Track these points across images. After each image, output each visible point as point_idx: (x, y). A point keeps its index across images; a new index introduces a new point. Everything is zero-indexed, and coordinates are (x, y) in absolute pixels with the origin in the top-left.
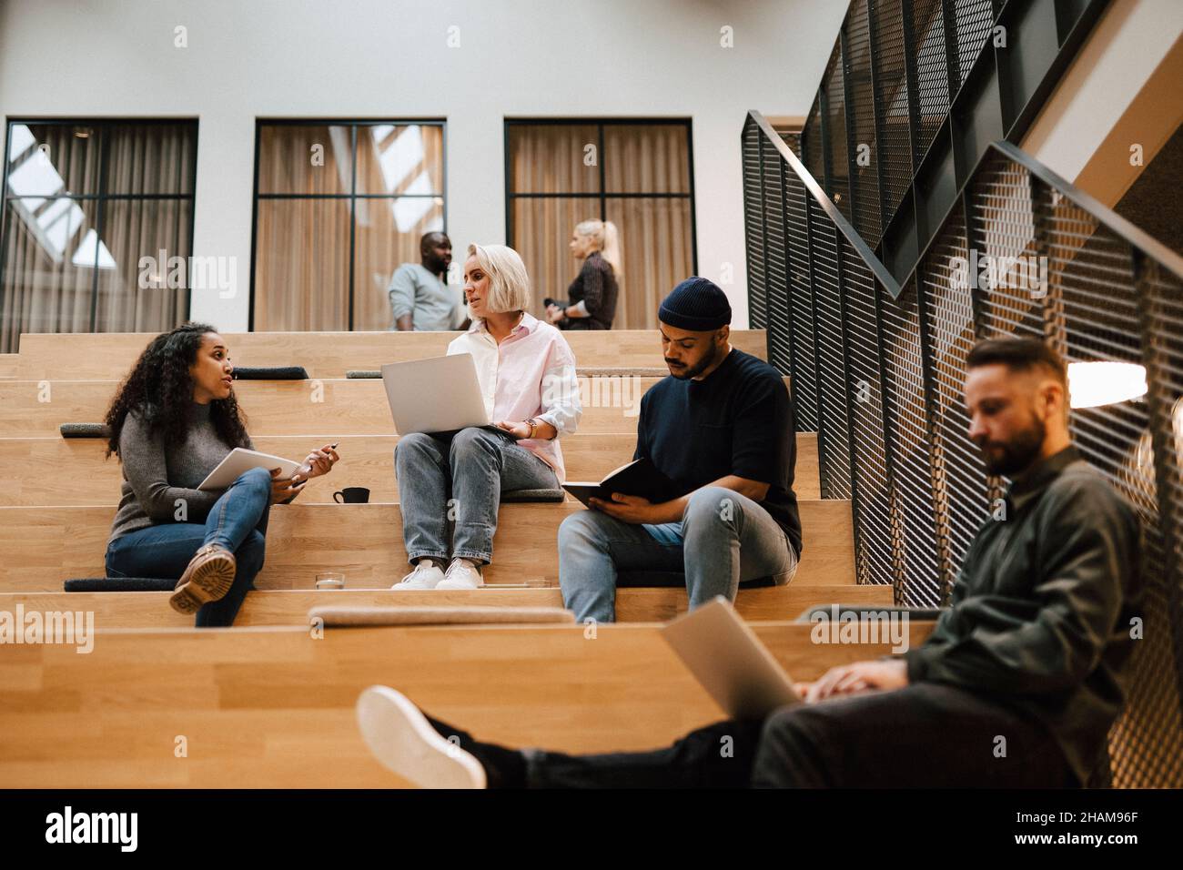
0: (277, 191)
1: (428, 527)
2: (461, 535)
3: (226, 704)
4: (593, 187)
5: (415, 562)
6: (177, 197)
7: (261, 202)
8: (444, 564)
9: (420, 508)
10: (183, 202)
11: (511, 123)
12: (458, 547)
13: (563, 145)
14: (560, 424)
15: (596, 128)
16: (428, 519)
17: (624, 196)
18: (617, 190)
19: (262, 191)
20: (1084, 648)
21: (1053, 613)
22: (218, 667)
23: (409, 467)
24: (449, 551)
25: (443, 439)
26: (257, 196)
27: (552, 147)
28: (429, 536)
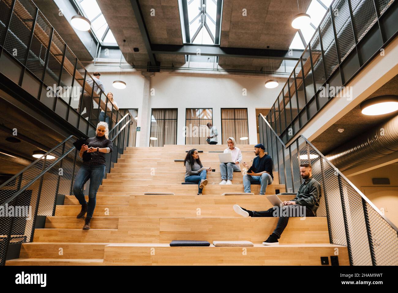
0: (189, 119)
1: (224, 175)
2: (229, 176)
3: (215, 204)
4: (233, 118)
5: (223, 180)
6: (175, 119)
7: (187, 120)
8: (226, 180)
9: (223, 173)
10: (176, 120)
11: (221, 109)
12: (228, 178)
13: (229, 112)
14: (239, 162)
15: (234, 110)
16: (224, 174)
17: (238, 119)
18: (237, 118)
19: (187, 119)
20: (315, 201)
21: (312, 197)
22: (214, 199)
23: (222, 168)
24: (227, 179)
25: (226, 164)
26: (186, 119)
27: (227, 112)
28: (225, 177)
